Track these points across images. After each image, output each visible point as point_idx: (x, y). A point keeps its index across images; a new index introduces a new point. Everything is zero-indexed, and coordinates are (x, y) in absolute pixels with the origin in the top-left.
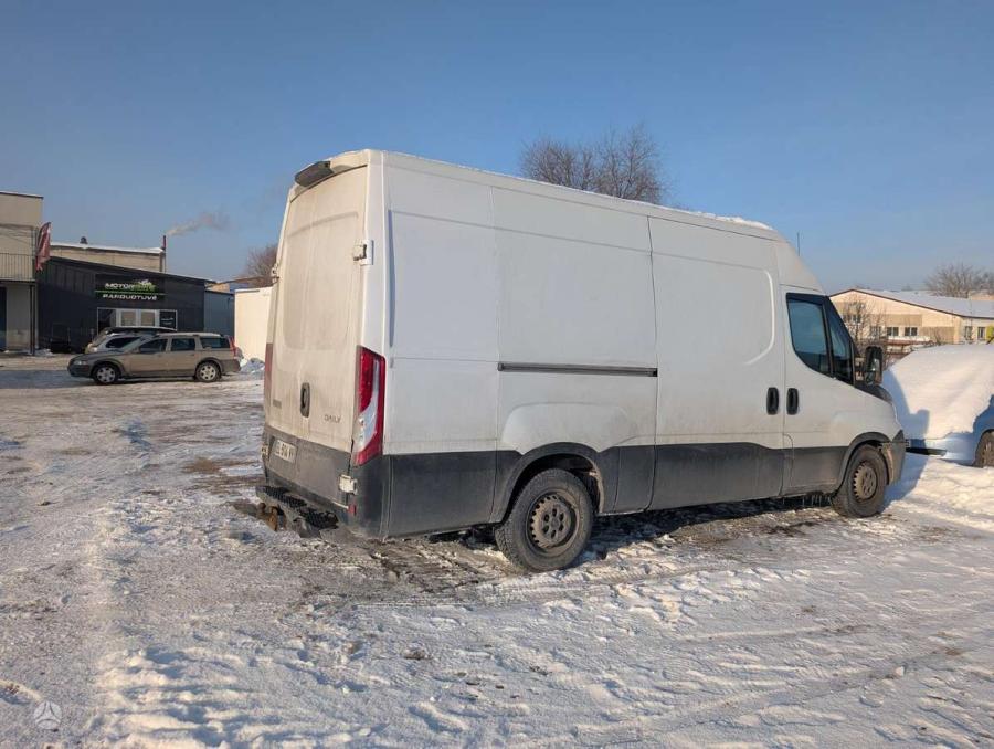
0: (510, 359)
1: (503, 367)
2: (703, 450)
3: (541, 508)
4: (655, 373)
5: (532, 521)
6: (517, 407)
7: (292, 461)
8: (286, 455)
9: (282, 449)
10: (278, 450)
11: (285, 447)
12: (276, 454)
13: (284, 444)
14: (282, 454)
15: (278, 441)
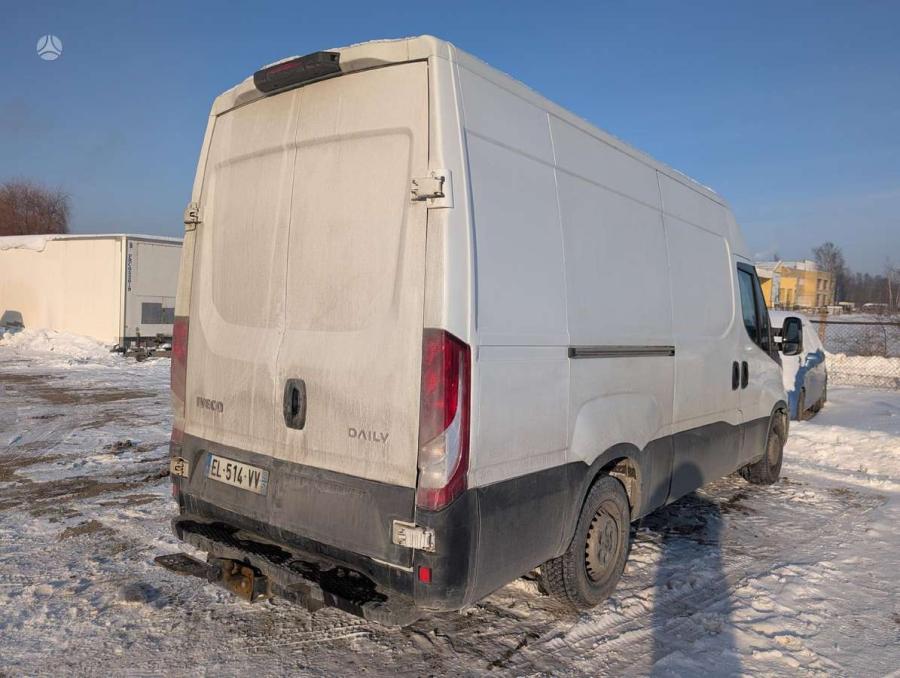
0: (580, 343)
1: (573, 353)
2: (699, 434)
3: (596, 529)
4: (673, 353)
5: (587, 546)
6: (584, 403)
7: (258, 491)
8: (240, 480)
9: (229, 470)
10: (215, 471)
11: (235, 468)
12: (210, 476)
13: (234, 464)
14: (228, 479)
15: (214, 457)
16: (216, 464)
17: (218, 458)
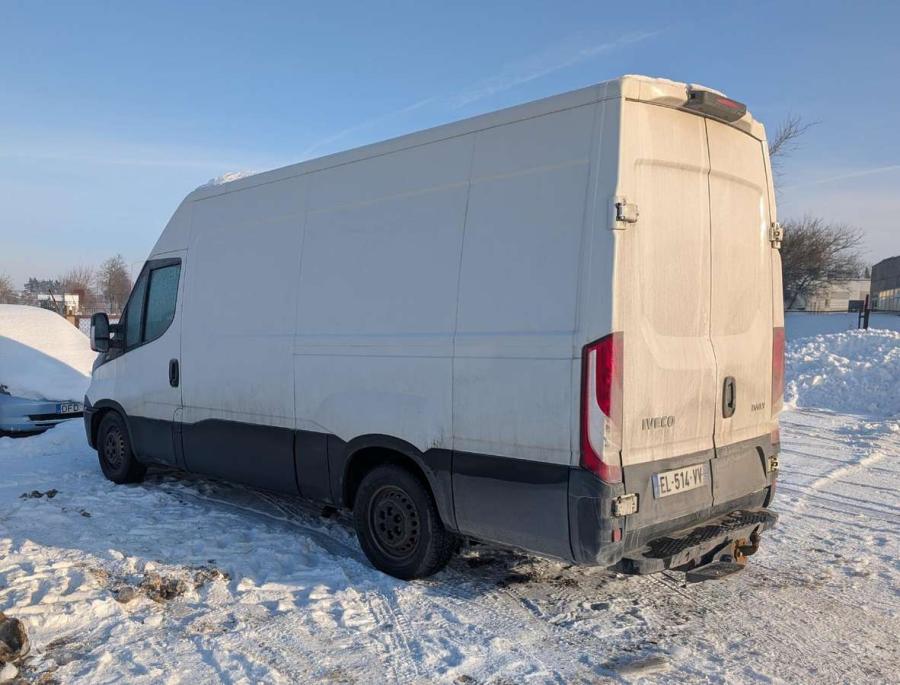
7: (702, 484)
8: (688, 484)
9: (677, 480)
10: (665, 488)
11: (682, 475)
12: (662, 495)
13: (679, 471)
14: (677, 488)
15: (660, 476)
16: (664, 481)
17: (663, 475)
